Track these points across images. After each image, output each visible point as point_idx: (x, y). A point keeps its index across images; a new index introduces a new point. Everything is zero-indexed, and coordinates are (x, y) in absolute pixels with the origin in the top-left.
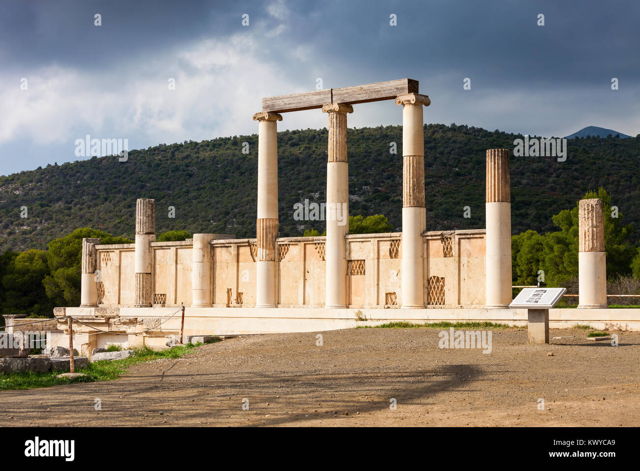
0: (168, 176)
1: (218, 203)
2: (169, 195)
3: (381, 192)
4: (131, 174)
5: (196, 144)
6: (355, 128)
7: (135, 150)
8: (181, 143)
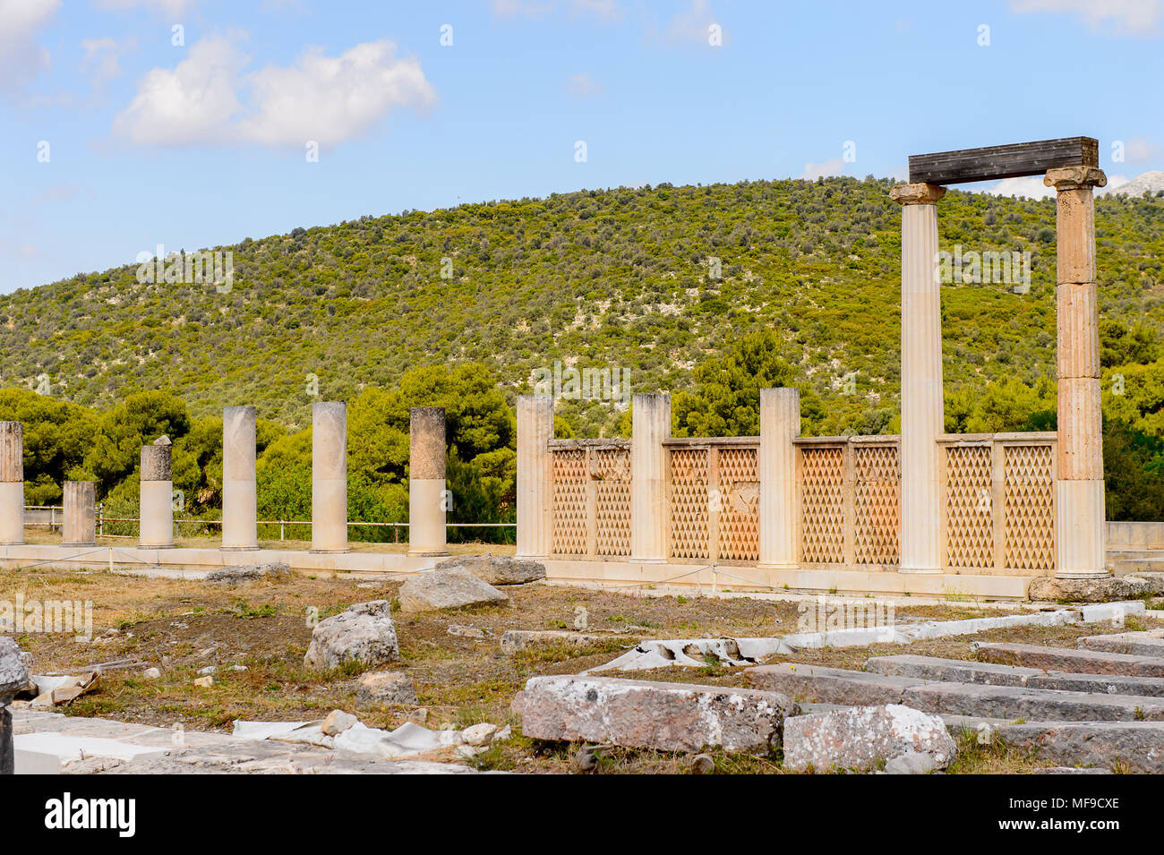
0: (368, 272)
1: (441, 319)
2: (364, 305)
3: (716, 297)
4: (306, 269)
5: (422, 216)
6: (699, 184)
7: (317, 228)
8: (398, 214)
